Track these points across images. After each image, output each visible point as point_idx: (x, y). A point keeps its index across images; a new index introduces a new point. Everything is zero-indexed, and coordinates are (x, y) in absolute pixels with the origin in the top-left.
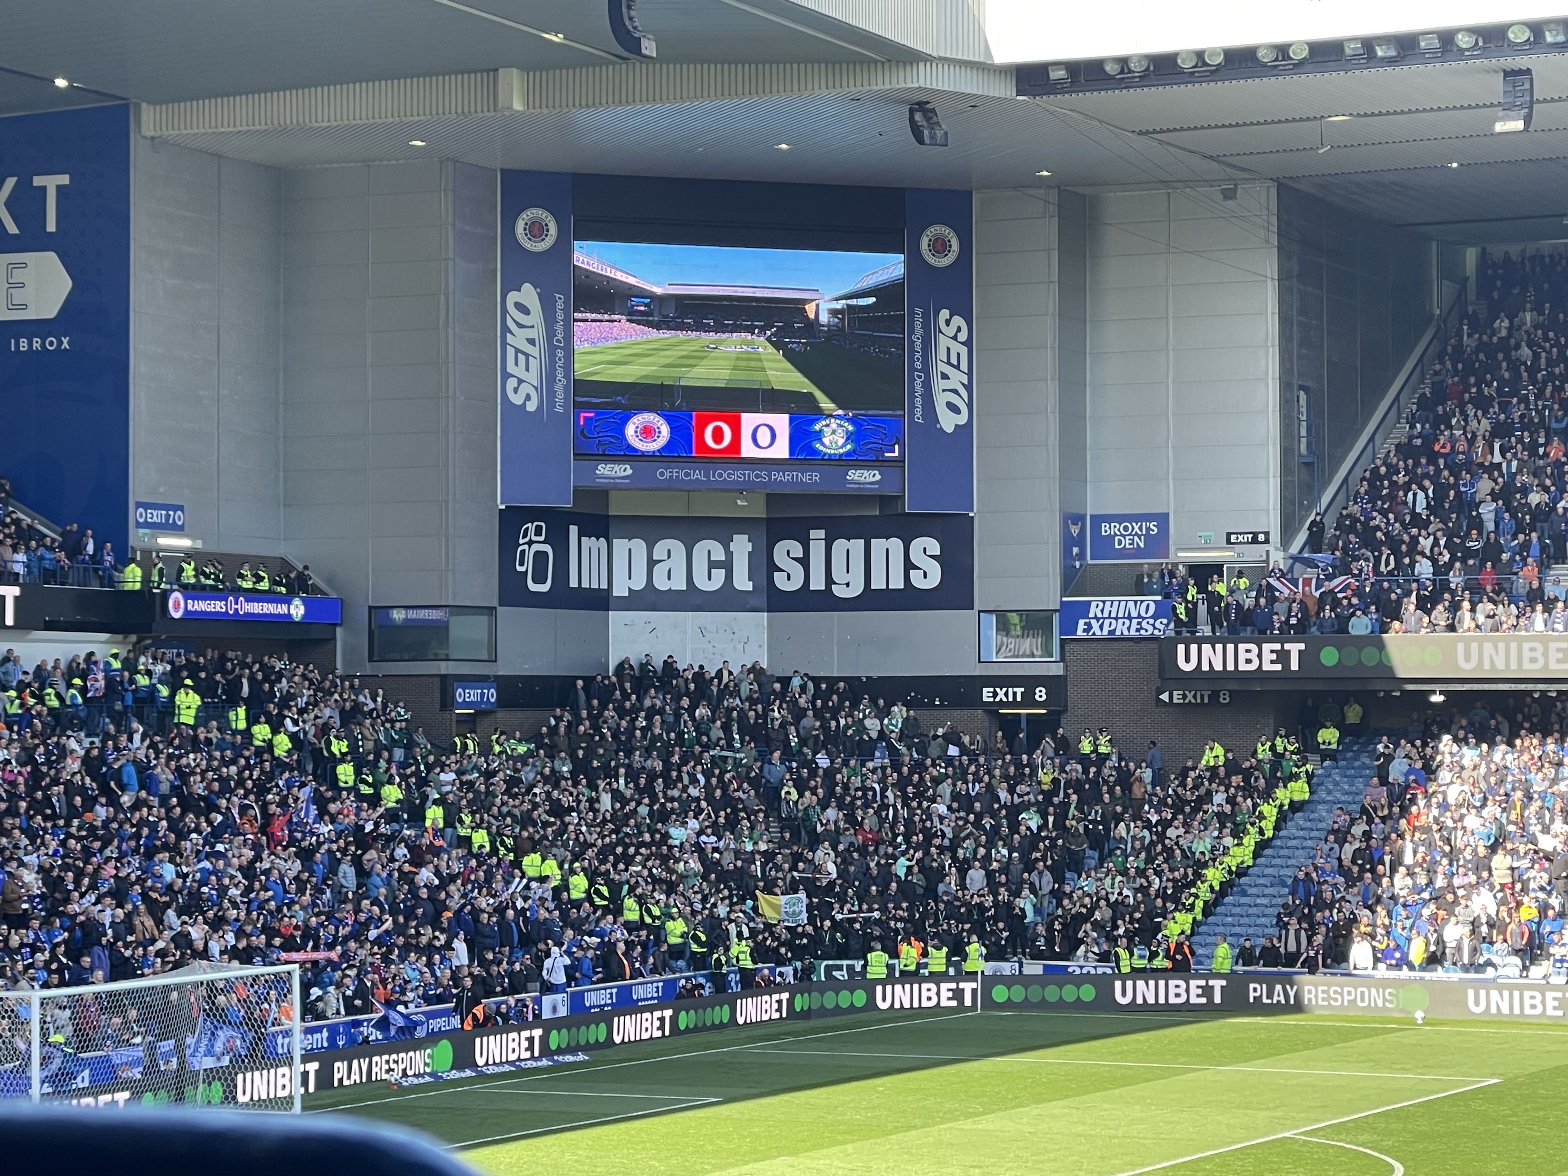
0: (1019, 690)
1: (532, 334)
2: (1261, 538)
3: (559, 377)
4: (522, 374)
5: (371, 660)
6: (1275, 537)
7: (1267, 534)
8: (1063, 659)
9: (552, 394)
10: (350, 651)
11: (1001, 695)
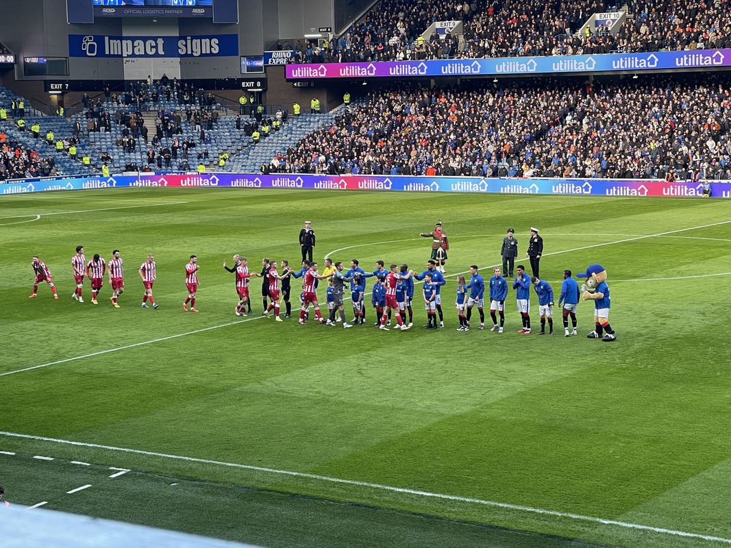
0: (253, 83)
2: (329, 30)
5: (25, 75)
6: (333, 29)
7: (331, 28)
8: (265, 72)
10: (19, 72)
11: (247, 85)
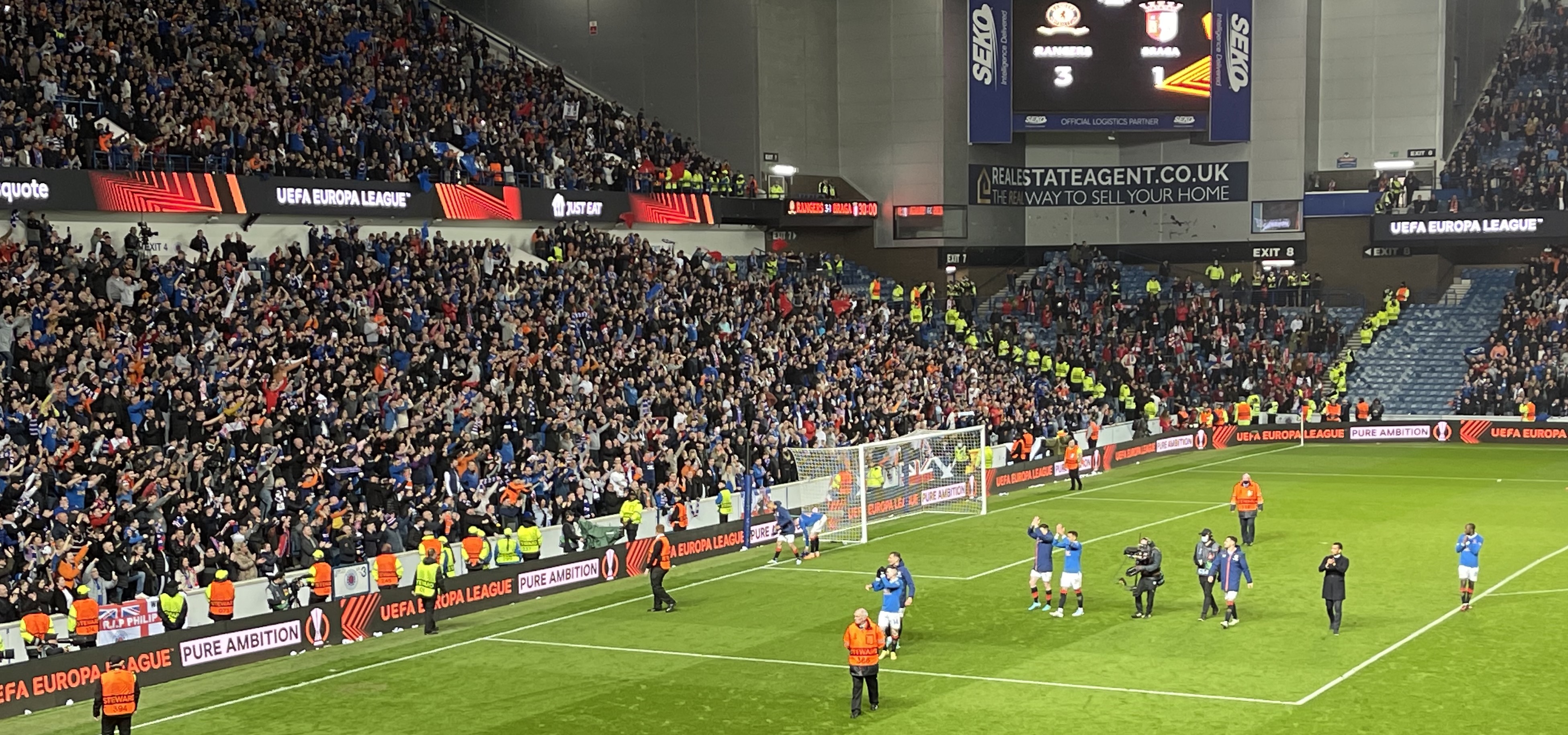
0: (1277, 250)
1: (987, 36)
2: (1430, 153)
3: (1004, 62)
4: (983, 62)
5: (893, 238)
6: (1439, 153)
8: (1304, 230)
9: (1000, 73)
10: (882, 233)
11: (1265, 253)
